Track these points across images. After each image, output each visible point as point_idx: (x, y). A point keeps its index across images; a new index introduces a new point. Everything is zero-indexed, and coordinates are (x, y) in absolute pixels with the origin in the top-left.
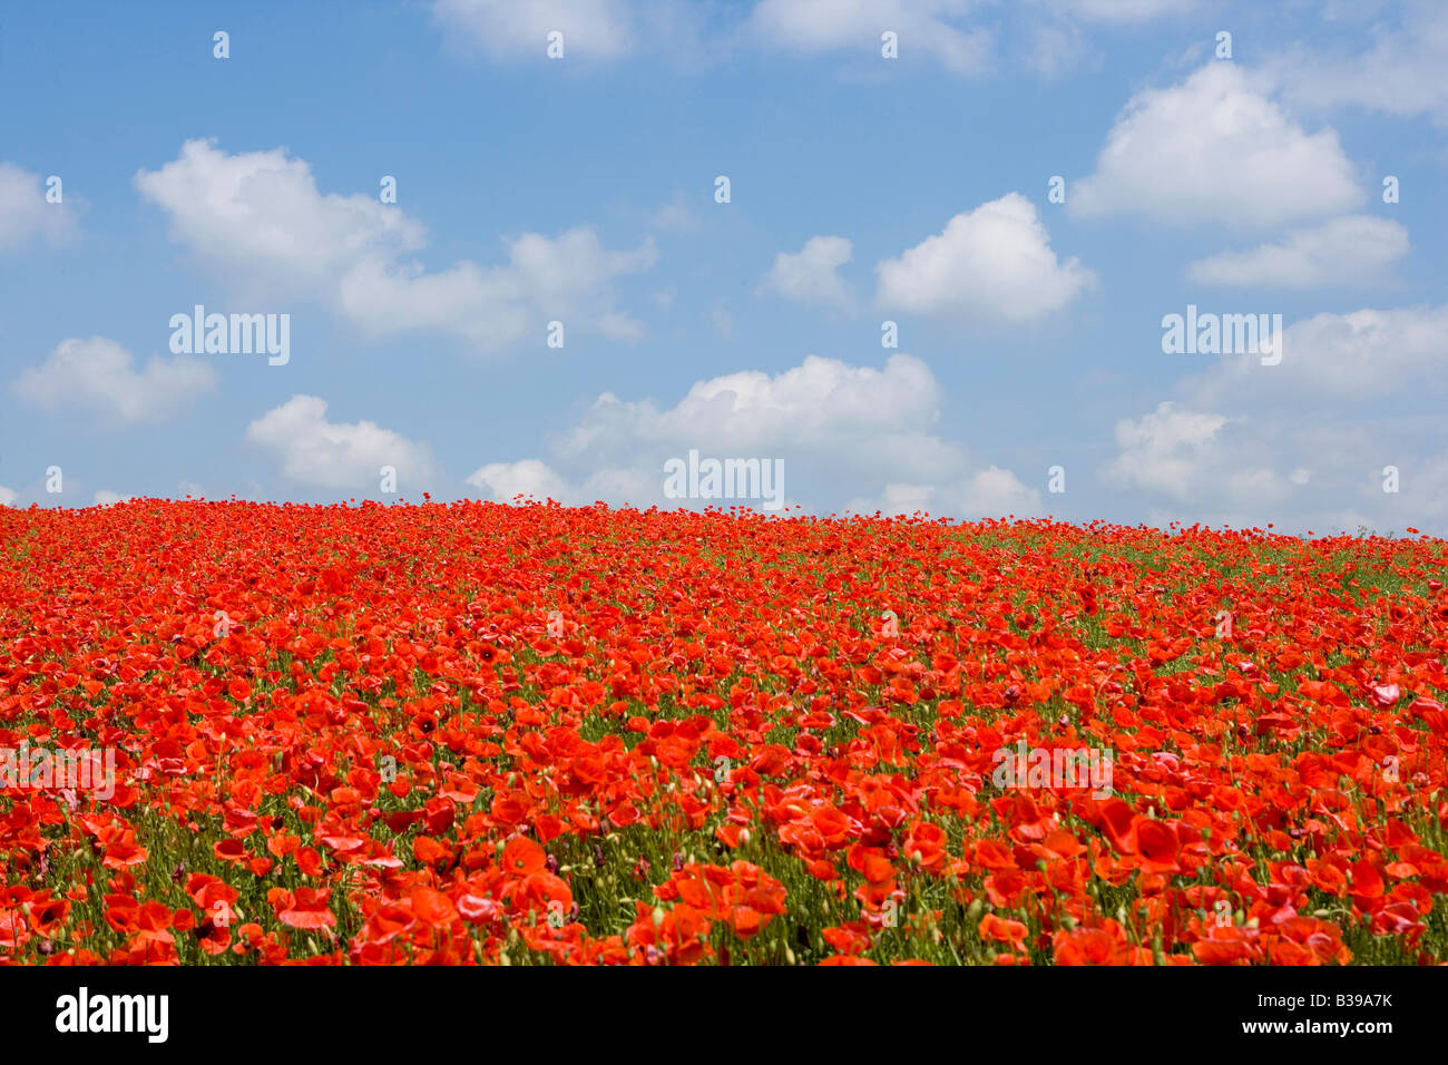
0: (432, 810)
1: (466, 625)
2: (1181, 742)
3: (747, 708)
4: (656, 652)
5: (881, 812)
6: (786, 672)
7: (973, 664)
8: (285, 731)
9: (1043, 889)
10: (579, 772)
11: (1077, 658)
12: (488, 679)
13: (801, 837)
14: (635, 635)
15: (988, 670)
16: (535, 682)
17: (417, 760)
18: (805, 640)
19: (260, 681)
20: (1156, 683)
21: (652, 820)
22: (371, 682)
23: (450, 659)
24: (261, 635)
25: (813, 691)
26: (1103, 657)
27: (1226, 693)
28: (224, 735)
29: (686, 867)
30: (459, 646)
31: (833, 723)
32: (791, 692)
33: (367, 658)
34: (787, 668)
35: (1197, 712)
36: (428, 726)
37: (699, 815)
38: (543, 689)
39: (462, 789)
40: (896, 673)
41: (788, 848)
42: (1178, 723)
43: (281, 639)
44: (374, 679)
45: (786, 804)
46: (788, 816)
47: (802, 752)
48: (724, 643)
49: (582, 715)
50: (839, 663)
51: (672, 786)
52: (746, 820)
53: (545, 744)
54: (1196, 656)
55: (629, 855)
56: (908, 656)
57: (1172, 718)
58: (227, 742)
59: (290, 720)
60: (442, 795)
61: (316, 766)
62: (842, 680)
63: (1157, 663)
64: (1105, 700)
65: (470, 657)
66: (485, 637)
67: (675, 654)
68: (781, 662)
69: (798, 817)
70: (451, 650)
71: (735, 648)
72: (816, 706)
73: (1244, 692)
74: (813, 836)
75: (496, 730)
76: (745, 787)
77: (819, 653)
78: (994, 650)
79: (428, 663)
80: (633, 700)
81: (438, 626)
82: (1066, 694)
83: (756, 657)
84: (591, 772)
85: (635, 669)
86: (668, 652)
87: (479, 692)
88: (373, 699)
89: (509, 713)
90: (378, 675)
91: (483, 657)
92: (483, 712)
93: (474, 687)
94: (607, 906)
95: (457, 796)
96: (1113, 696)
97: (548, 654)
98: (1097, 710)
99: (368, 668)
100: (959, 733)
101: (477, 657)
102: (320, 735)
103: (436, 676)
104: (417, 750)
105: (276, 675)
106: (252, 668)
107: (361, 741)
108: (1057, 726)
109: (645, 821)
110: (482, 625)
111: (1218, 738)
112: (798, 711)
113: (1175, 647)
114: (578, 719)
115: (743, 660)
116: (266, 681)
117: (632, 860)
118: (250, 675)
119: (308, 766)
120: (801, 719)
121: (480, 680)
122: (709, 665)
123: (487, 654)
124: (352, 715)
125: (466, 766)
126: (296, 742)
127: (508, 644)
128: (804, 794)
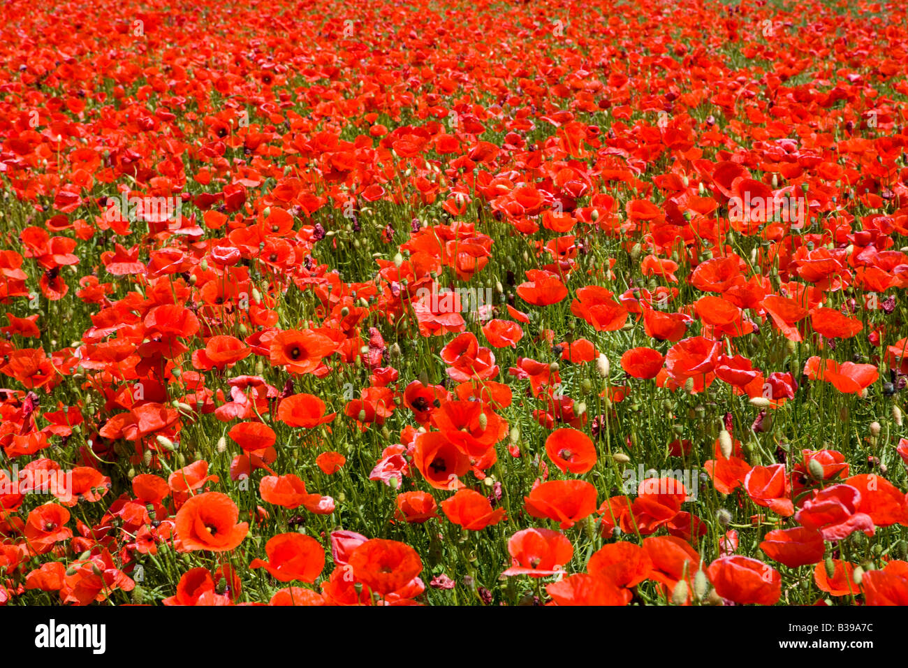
0: (228, 193)
1: (249, 58)
2: (802, 132)
3: (467, 116)
4: (397, 75)
5: (568, 185)
6: (497, 89)
7: (640, 81)
8: (112, 136)
9: (692, 241)
10: (335, 163)
11: (721, 73)
12: (268, 98)
13: (506, 207)
14: (380, 64)
15: (652, 85)
16: (305, 100)
17: (214, 156)
18: (511, 66)
19: (90, 101)
20: (783, 92)
21: (396, 198)
22: (176, 101)
23: (237, 84)
24: (89, 64)
25: (518, 104)
26: (742, 74)
27: (837, 97)
28: (59, 137)
29: (421, 229)
30: (244, 74)
31: (533, 128)
32: (501, 105)
33: (173, 82)
34: (496, 86)
35: (814, 113)
36: (222, 132)
37: (430, 194)
38: (311, 105)
39: (250, 176)
40: (580, 89)
41: (498, 216)
42: (799, 119)
43: (106, 67)
44: (179, 98)
45: (494, 184)
46: (497, 193)
47: (510, 146)
48: (449, 70)
49: (341, 125)
50: (538, 83)
51: (408, 172)
53: (309, 143)
54: (813, 72)
55: (378, 223)
56: (590, 76)
57: (794, 116)
58: (63, 142)
59: (114, 128)
60: (235, 182)
61: (134, 159)
62: (540, 96)
63: (784, 78)
64: (742, 106)
65: (253, 82)
66: (265, 66)
67: (412, 79)
68: (492, 82)
69: (504, 193)
70: (237, 76)
71: (457, 73)
72: (520, 115)
73: (851, 94)
74: (515, 205)
75: (276, 136)
76: (465, 172)
77: (523, 74)
78: (657, 71)
79: (221, 86)
80: (380, 113)
81: (228, 59)
82: (712, 100)
83: (473, 81)
84: (346, 163)
85: (382, 90)
86: (406, 77)
87: (262, 107)
88: (180, 113)
89: (286, 125)
90: (182, 95)
91: (264, 81)
92: (265, 123)
93: (257, 104)
94: (363, 260)
95: (246, 182)
96: (750, 103)
97: (314, 79)
98: (736, 112)
99: (174, 90)
100: (629, 132)
101: (259, 81)
102: (138, 138)
103: (227, 95)
104: (213, 147)
105: (102, 96)
106: (84, 91)
107: (171, 143)
108: (705, 125)
109: (390, 199)
110: (261, 57)
111: (830, 130)
112: (507, 119)
113: (797, 64)
114: (338, 128)
115: (465, 82)
116: (95, 102)
117: (380, 226)
118: (82, 95)
119: (128, 160)
120: (508, 124)
121: (262, 99)
122: (437, 87)
123: (267, 79)
124: (163, 124)
125: (253, 162)
126: (120, 144)
127: (282, 71)
128: (511, 178)
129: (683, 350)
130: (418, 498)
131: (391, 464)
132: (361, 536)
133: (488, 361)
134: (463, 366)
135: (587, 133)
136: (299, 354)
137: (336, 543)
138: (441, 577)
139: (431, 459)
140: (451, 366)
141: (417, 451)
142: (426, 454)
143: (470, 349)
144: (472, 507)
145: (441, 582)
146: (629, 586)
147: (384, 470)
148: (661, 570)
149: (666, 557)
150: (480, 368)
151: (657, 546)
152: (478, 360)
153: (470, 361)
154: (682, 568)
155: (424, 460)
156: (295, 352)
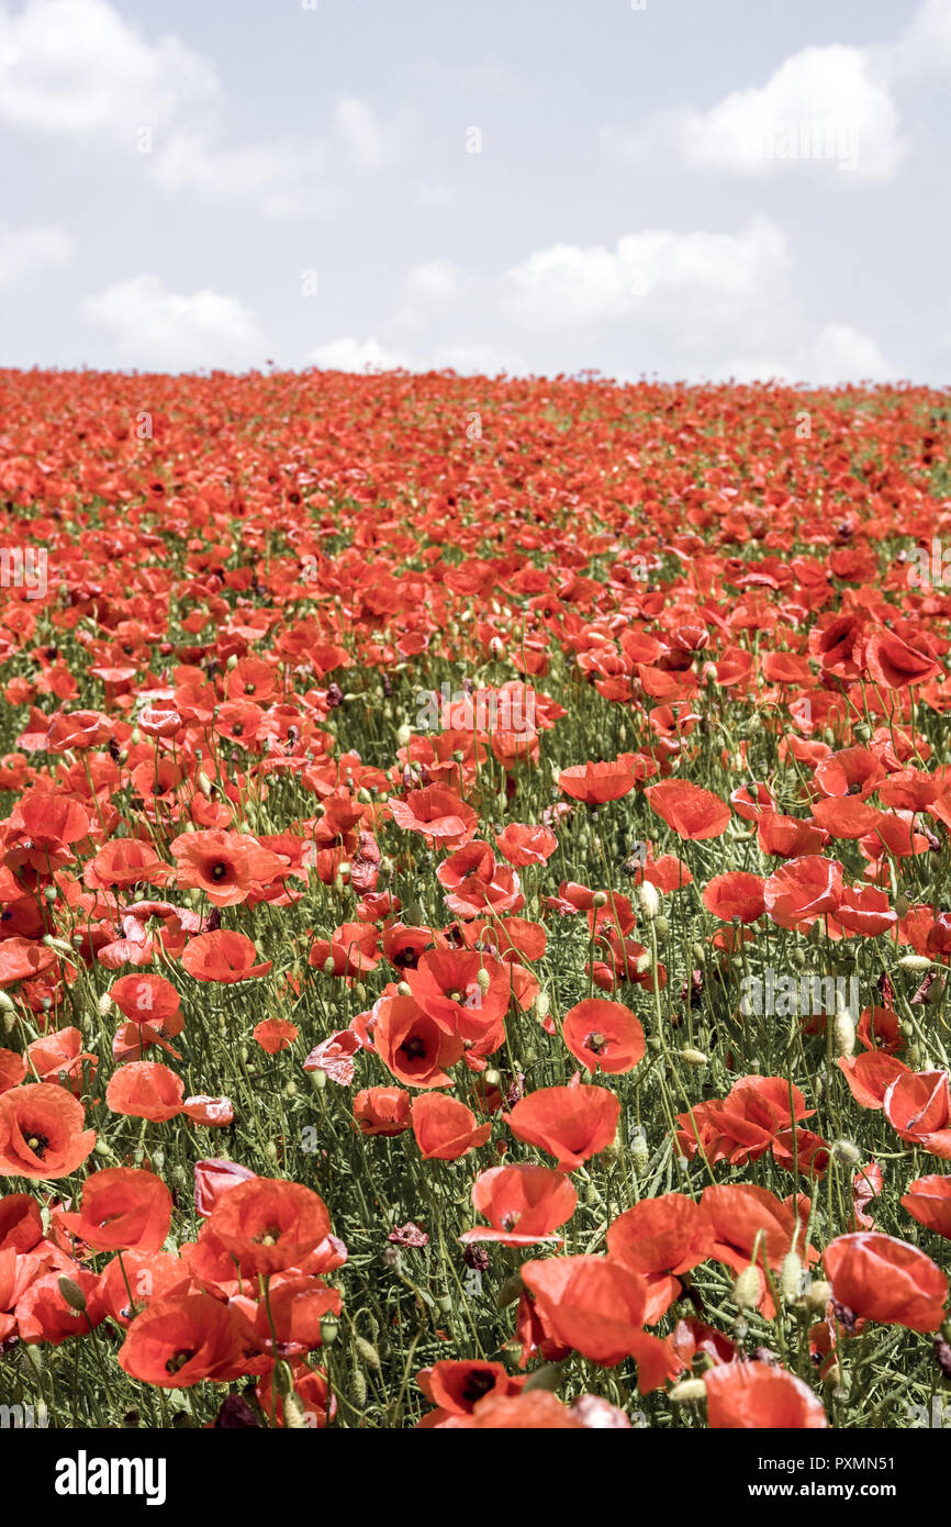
0: (223, 645)
1: (286, 471)
5: (682, 632)
7: (808, 501)
10: (370, 603)
11: (920, 495)
12: (302, 523)
13: (600, 661)
15: (824, 509)
19: (68, 524)
25: (640, 533)
32: (616, 534)
39: (252, 623)
45: (587, 633)
46: (589, 645)
47: (616, 584)
51: (465, 615)
52: (541, 646)
56: (739, 497)
61: (93, 595)
69: (600, 645)
82: (905, 529)
84: (384, 602)
87: (290, 535)
90: (182, 518)
93: (286, 530)
104: (204, 584)
127: (327, 489)
128: (614, 625)
129: (789, 877)
130: (389, 1096)
131: (337, 1045)
132: (245, 1170)
133: (510, 889)
134: (470, 892)
135: (726, 569)
136: (224, 873)
137: (201, 1180)
138: (406, 1228)
139: (400, 1039)
140: (453, 891)
141: (380, 1025)
142: (394, 1031)
143: (484, 868)
144: (439, 1122)
145: (405, 1235)
146: (676, 1272)
147: (325, 1055)
148: (728, 1243)
149: (738, 1220)
150: (495, 897)
151: (726, 1201)
152: (493, 885)
153: (480, 887)
154: (753, 1245)
155: (391, 1040)
156: (218, 871)
